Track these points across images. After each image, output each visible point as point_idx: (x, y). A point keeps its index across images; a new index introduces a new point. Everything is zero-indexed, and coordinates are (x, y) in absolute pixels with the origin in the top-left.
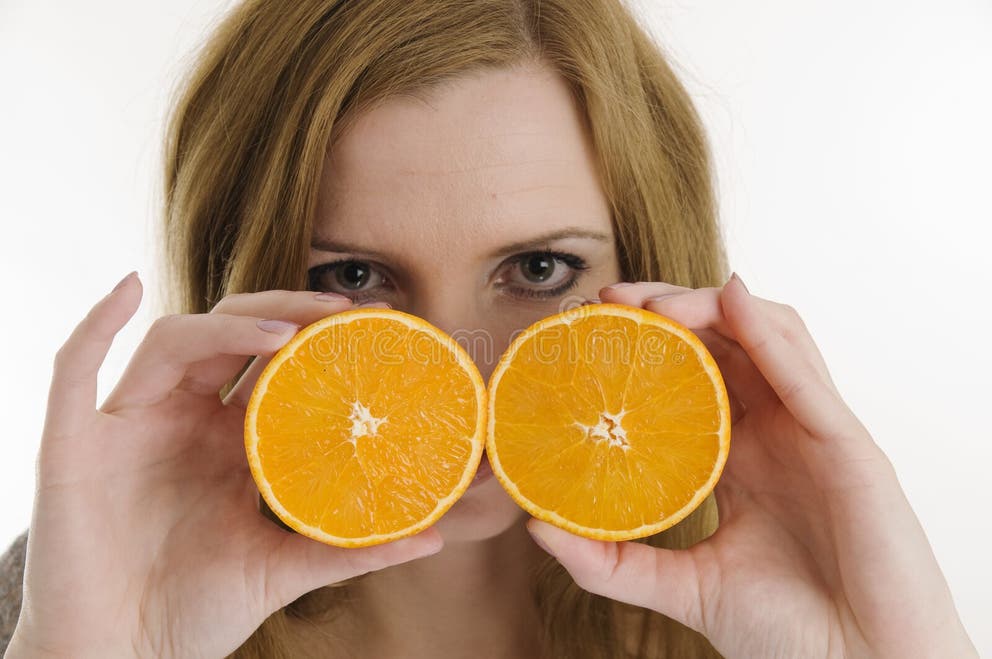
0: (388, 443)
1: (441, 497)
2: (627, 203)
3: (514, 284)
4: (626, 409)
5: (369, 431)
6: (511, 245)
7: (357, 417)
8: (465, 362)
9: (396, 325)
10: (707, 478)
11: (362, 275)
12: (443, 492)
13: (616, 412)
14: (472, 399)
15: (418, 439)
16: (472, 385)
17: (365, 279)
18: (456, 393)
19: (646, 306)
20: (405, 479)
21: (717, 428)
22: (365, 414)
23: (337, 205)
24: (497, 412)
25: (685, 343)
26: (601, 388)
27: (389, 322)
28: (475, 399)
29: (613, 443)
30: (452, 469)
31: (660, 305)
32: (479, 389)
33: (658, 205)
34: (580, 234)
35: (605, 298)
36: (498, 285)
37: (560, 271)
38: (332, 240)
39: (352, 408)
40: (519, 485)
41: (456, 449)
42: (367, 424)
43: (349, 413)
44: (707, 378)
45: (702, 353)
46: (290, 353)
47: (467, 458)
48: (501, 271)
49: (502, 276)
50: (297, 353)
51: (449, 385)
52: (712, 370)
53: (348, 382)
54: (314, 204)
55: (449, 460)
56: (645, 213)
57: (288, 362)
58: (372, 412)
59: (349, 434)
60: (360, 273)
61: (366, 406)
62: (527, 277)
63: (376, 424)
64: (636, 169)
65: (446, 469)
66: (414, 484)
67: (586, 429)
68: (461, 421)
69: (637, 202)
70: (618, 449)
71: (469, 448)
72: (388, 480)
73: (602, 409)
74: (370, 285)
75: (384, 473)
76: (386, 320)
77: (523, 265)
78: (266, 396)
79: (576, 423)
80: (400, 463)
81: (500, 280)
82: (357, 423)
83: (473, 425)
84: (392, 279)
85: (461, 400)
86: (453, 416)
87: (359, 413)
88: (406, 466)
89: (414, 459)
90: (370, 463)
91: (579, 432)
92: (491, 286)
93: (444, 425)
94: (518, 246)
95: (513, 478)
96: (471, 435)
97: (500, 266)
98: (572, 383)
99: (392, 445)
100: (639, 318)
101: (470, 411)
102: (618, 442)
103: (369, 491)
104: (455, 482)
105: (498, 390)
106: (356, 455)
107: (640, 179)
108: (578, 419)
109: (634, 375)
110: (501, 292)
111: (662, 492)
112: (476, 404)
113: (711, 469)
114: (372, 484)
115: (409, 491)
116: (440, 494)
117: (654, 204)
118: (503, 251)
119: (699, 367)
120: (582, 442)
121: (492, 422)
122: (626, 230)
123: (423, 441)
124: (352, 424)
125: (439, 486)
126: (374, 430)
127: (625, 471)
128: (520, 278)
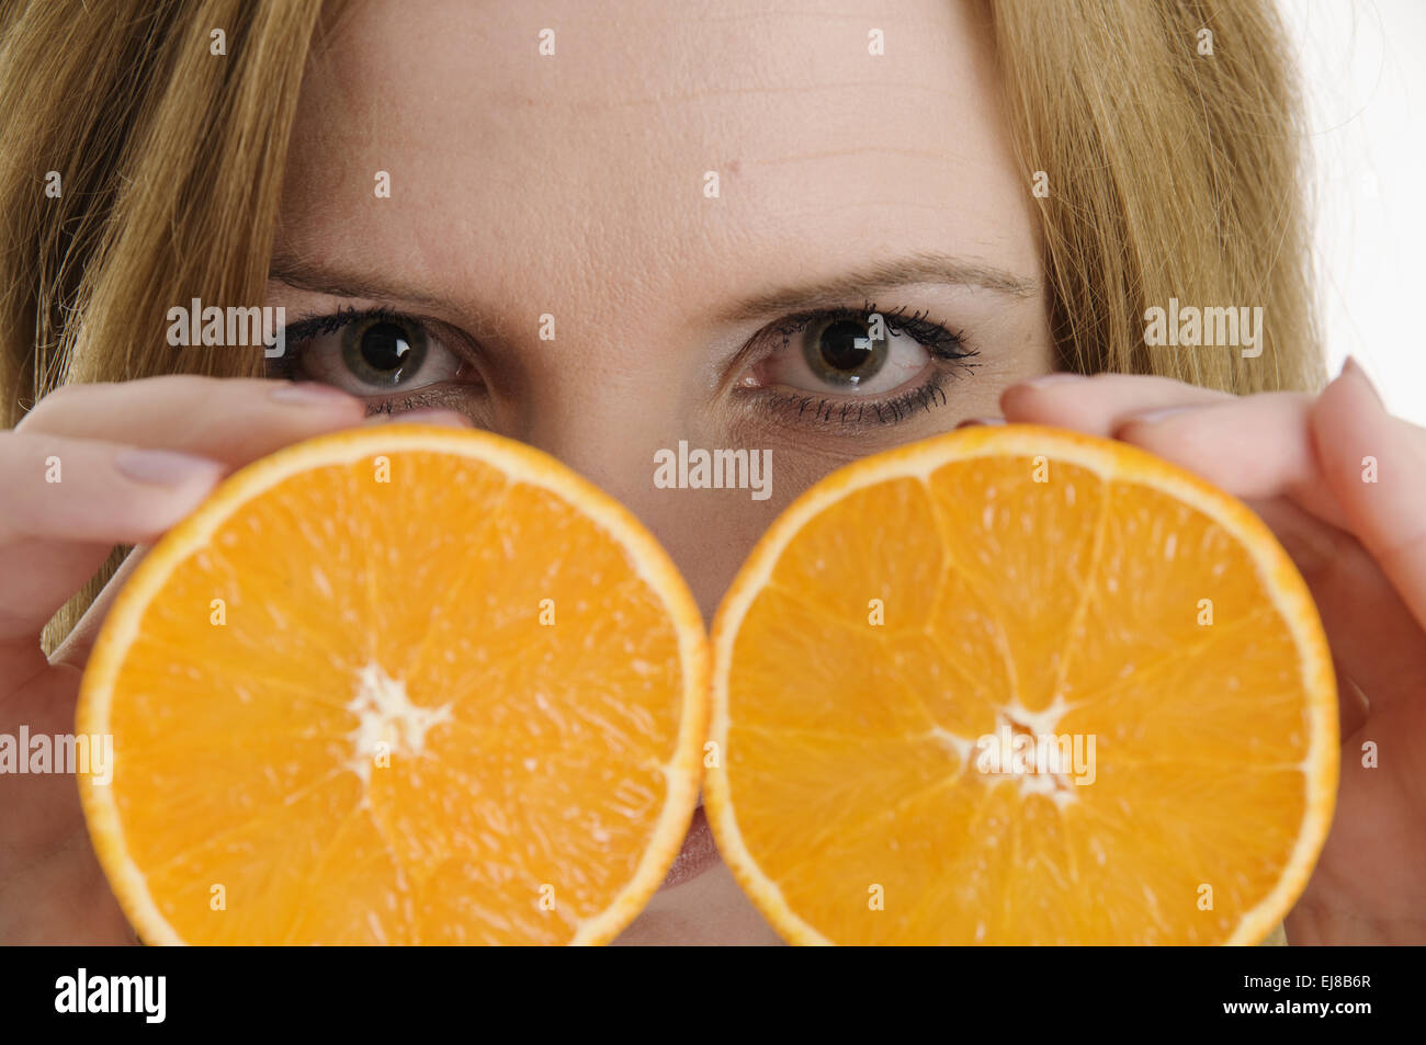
0: (451, 773)
1: (585, 915)
2: (1077, 200)
3: (782, 390)
4: (1069, 698)
5: (402, 741)
6: (772, 292)
7: (373, 706)
8: (652, 568)
9: (475, 469)
10: (1272, 881)
11: (406, 353)
12: (590, 900)
13: (1040, 703)
14: (671, 662)
15: (531, 764)
16: (671, 626)
17: (413, 362)
18: (629, 647)
19: (1121, 433)
20: (493, 869)
21: (1301, 754)
22: (394, 697)
23: (343, 177)
24: (734, 697)
25: (1223, 533)
26: (1002, 644)
27: (459, 463)
28: (678, 665)
29: (1030, 786)
30: (615, 843)
31: (1160, 429)
32: (689, 637)
33: (1158, 212)
34: (952, 275)
35: (1016, 410)
36: (742, 393)
37: (903, 360)
38: (328, 262)
39: (359, 681)
40: (787, 888)
41: (628, 790)
42: (399, 724)
43: (351, 695)
44: (1279, 624)
45: (1269, 558)
46: (197, 538)
47: (654, 813)
48: (751, 359)
49: (755, 370)
50: (217, 537)
51: (611, 626)
52: (1293, 603)
53: (350, 616)
54: (279, 173)
55: (609, 819)
56: (1122, 230)
57: (192, 562)
58: (415, 695)
59: (349, 749)
60: (402, 347)
61: (393, 675)
62: (819, 372)
63: (420, 721)
64: (1100, 106)
65: (601, 844)
66: (516, 881)
67: (963, 747)
68: (642, 718)
69: (1101, 201)
70: (1045, 803)
71: (660, 789)
72: (452, 869)
73: (1005, 698)
74: (424, 377)
75: (440, 851)
76: (451, 457)
77: (807, 343)
78: (138, 648)
79: (939, 732)
80: (479, 825)
81: (750, 381)
82: (371, 723)
83: (670, 728)
84: (479, 367)
85: (641, 667)
86: (620, 707)
87: (378, 696)
88: (494, 834)
89: (520, 813)
90: (404, 824)
91: (943, 756)
92: (726, 394)
93: (597, 730)
94: (788, 297)
95: (771, 869)
96: (666, 754)
97: (749, 345)
98: (930, 630)
99: (462, 779)
100: (1106, 463)
101: (665, 695)
102: (1044, 786)
103: (400, 896)
104: (622, 876)
105: (740, 642)
106: (366, 803)
107: (1109, 134)
108: (944, 722)
109: (1090, 607)
110: (748, 409)
111: (1156, 915)
112: (678, 676)
113: (1282, 859)
114: (409, 879)
115: (503, 896)
116: (586, 907)
117: (1147, 209)
118: (754, 307)
119: (1255, 594)
120: (952, 781)
121: (722, 724)
122: (1071, 272)
123: (541, 770)
124: (355, 723)
125: (582, 886)
126: (416, 739)
127: (1061, 858)
128: (800, 373)
